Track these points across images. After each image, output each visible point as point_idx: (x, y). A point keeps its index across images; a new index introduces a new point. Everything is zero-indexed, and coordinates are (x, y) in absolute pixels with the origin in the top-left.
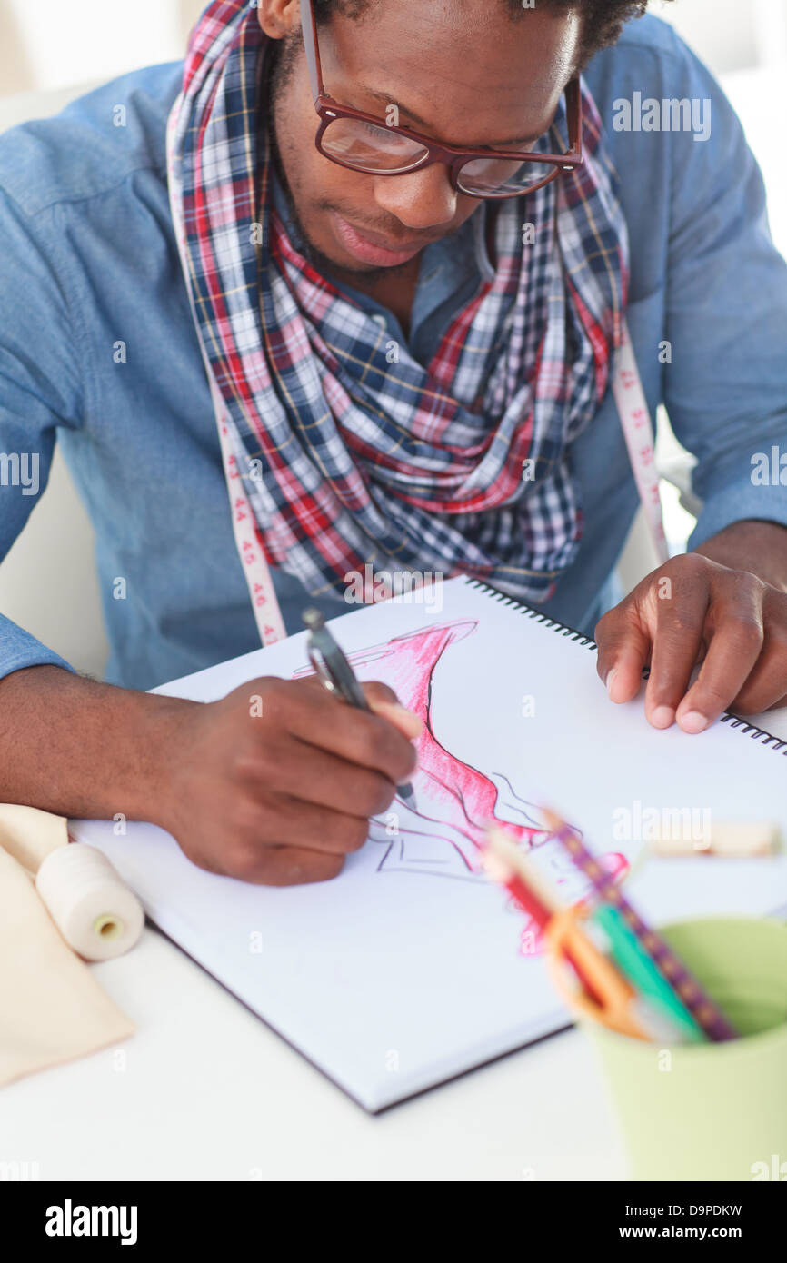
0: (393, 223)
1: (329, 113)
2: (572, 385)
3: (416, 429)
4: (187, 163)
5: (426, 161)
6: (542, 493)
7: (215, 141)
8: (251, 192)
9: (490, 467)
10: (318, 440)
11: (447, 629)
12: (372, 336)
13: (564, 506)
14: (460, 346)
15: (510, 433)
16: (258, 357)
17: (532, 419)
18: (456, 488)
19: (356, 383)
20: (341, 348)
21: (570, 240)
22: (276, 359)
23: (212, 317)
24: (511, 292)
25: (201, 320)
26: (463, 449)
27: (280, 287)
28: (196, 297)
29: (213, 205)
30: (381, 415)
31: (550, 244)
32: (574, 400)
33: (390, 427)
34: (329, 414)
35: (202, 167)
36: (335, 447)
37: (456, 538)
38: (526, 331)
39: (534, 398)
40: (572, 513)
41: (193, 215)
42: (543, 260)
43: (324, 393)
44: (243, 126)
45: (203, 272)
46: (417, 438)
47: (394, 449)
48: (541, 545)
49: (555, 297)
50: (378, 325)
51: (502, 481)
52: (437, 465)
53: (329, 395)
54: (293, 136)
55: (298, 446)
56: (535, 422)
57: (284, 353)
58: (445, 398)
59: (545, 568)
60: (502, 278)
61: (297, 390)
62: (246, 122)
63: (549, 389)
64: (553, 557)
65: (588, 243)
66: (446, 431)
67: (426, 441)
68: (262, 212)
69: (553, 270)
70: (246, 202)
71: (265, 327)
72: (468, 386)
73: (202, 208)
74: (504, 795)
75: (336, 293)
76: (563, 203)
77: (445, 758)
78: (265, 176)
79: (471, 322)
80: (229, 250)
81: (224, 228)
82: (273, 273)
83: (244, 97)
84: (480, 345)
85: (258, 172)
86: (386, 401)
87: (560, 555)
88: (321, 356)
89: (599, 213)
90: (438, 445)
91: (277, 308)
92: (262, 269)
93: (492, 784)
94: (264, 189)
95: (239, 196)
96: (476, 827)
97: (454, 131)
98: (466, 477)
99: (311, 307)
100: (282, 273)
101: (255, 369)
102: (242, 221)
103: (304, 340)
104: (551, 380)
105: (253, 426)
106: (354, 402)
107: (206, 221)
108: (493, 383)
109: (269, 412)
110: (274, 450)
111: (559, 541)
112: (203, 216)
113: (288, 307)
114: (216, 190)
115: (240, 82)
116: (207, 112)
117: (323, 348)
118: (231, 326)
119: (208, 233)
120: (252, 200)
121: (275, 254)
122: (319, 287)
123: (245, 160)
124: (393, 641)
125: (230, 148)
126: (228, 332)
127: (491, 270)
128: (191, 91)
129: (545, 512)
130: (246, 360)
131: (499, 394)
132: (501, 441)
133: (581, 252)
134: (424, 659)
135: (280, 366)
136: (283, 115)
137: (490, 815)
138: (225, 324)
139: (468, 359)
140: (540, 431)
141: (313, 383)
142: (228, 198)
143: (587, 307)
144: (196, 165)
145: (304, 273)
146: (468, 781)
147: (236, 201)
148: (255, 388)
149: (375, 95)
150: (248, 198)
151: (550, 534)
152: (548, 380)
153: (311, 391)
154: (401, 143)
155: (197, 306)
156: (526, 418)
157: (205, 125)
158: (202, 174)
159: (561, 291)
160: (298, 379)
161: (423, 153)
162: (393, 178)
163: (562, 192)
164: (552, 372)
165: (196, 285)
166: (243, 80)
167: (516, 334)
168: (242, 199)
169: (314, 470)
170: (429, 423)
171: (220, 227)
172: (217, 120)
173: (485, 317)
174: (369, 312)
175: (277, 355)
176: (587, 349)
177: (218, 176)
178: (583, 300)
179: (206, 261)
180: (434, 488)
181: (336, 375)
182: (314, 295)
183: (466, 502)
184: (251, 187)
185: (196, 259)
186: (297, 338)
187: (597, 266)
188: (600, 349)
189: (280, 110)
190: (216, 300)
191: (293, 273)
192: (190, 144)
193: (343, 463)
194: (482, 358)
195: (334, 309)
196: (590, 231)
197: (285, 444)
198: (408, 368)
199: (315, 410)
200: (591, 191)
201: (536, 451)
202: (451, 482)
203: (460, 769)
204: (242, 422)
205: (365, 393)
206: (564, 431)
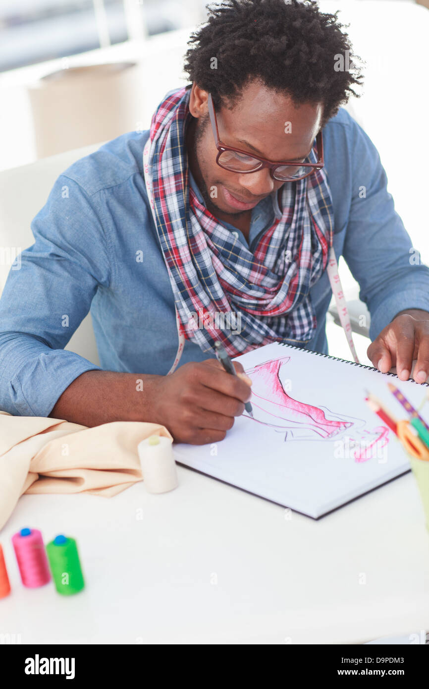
0: (247, 192)
1: (222, 149)
2: (313, 262)
3: (251, 279)
4: (155, 168)
5: (261, 167)
6: (298, 310)
7: (167, 159)
8: (182, 180)
9: (281, 296)
10: (210, 283)
11: (278, 360)
12: (232, 240)
13: (308, 315)
14: (267, 245)
15: (289, 282)
16: (186, 248)
17: (298, 275)
18: (266, 305)
19: (225, 260)
20: (220, 245)
21: (313, 201)
22: (192, 249)
23: (166, 232)
24: (289, 223)
25: (161, 234)
26: (270, 289)
27: (194, 220)
28: (158, 224)
29: (166, 185)
30: (236, 273)
31: (305, 203)
32: (314, 269)
33: (240, 278)
34: (215, 272)
35: (161, 169)
36: (217, 286)
37: (265, 327)
38: (294, 240)
39: (298, 267)
40: (311, 318)
41: (158, 189)
42: (302, 210)
43: (213, 264)
44: (178, 152)
45: (162, 213)
46: (252, 283)
47: (242, 287)
48: (298, 332)
49: (306, 225)
50: (235, 236)
51: (286, 301)
52: (259, 294)
53: (215, 264)
54: (204, 157)
55: (201, 286)
56: (299, 277)
57: (196, 247)
58: (262, 266)
59: (302, 339)
60: (285, 216)
61: (202, 262)
62: (180, 151)
63: (305, 262)
64: (304, 336)
65: (320, 203)
66: (263, 280)
67: (255, 284)
68: (186, 188)
69: (305, 214)
70: (180, 184)
71: (188, 236)
72: (270, 262)
73: (162, 186)
74: (327, 413)
75: (217, 222)
76: (310, 185)
77: (297, 403)
78: (187, 174)
79: (272, 235)
80: (173, 203)
81: (171, 195)
82: (191, 214)
83: (179, 140)
84: (276, 245)
85: (184, 172)
86: (238, 267)
87: (308, 335)
88: (211, 248)
89: (325, 190)
90: (260, 286)
91: (193, 228)
92: (187, 212)
93: (320, 410)
94: (187, 179)
95: (177, 181)
96: (319, 423)
97: (273, 156)
98: (271, 300)
99: (207, 228)
100: (195, 213)
101: (185, 253)
102: (178, 191)
103: (204, 242)
104: (306, 259)
105: (182, 279)
106: (225, 267)
107: (164, 192)
108: (279, 261)
109: (190, 271)
110: (192, 288)
111: (306, 329)
112: (162, 190)
113: (197, 228)
114: (167, 179)
115: (177, 134)
116: (163, 147)
117: (212, 245)
118: (174, 236)
119: (164, 197)
120: (183, 183)
121: (191, 206)
122: (211, 219)
123: (180, 166)
124: (256, 366)
125: (173, 161)
126: (173, 238)
127: (281, 213)
128: (155, 139)
129: (300, 318)
130: (181, 250)
131: (282, 267)
132: (285, 285)
133: (317, 206)
134: (272, 371)
135: (195, 252)
136: (201, 149)
137: (324, 419)
138: (172, 235)
139: (270, 251)
140: (301, 281)
141: (208, 259)
142: (173, 182)
143: (320, 229)
144: (159, 169)
145: (204, 213)
146: (310, 410)
147: (176, 183)
148: (184, 261)
149: (241, 142)
150: (181, 182)
151: (302, 327)
152: (305, 260)
153: (208, 263)
154: (251, 160)
155: (159, 228)
156: (295, 276)
157: (162, 152)
158: (162, 172)
159: (309, 222)
160: (202, 258)
161: (259, 164)
162: (247, 175)
163: (310, 181)
164: (306, 256)
165: (159, 219)
166: (178, 134)
167: (290, 241)
168: (178, 182)
169: (208, 297)
170: (256, 276)
171: (169, 194)
172: (168, 149)
173: (278, 233)
174: (231, 231)
175: (193, 248)
176: (320, 248)
177: (168, 173)
178: (318, 226)
179: (164, 209)
180: (257, 305)
181: (218, 256)
182: (209, 222)
183: (271, 311)
184: (182, 177)
185: (159, 208)
186: (201, 240)
187: (323, 213)
188: (325, 247)
189: (199, 147)
190: (168, 225)
191: (199, 213)
192: (155, 160)
193: (220, 293)
194: (276, 251)
195: (217, 228)
196: (321, 197)
197: (196, 285)
198: (247, 253)
199: (209, 271)
200: (322, 181)
201: (300, 289)
202: (264, 302)
203: (304, 406)
204: (177, 277)
205: (229, 264)
206: (310, 282)
